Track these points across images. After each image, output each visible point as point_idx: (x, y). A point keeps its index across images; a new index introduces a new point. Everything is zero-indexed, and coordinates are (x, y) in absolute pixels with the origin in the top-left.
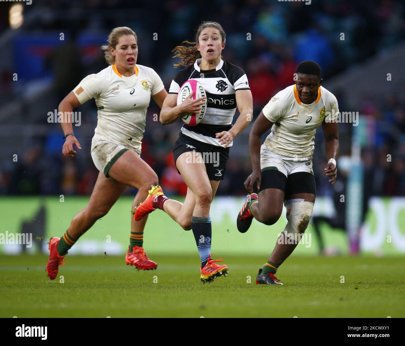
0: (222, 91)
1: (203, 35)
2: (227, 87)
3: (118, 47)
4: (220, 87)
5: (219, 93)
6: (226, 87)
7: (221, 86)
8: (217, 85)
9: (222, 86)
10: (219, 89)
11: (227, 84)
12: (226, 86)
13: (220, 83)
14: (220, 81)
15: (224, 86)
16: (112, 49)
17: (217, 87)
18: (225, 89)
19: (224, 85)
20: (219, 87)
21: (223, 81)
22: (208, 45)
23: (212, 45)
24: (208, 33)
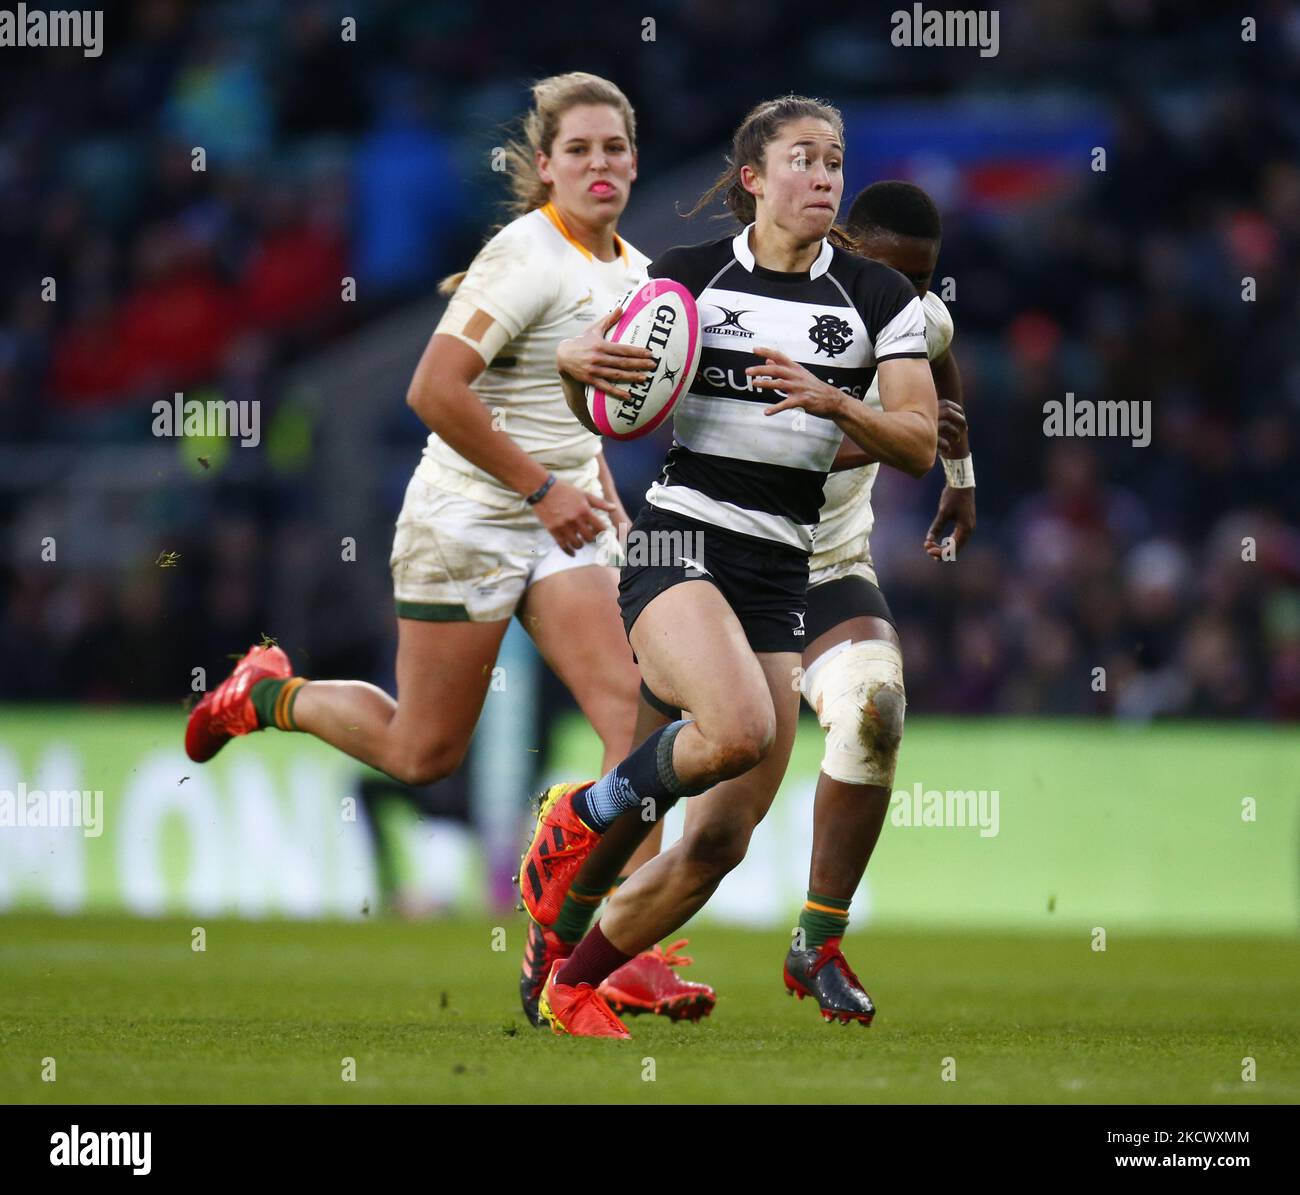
0: (831, 355)
1: (797, 144)
2: (851, 342)
3: (559, 147)
4: (826, 341)
5: (822, 359)
6: (846, 340)
7: (828, 334)
8: (812, 331)
9: (832, 336)
10: (822, 346)
11: (850, 331)
12: (846, 336)
13: (825, 327)
14: (824, 317)
15: (838, 337)
16: (543, 159)
17: (812, 337)
18: (842, 349)
19: (840, 334)
20: (822, 338)
21: (836, 320)
22: (818, 187)
23: (828, 189)
24: (818, 140)
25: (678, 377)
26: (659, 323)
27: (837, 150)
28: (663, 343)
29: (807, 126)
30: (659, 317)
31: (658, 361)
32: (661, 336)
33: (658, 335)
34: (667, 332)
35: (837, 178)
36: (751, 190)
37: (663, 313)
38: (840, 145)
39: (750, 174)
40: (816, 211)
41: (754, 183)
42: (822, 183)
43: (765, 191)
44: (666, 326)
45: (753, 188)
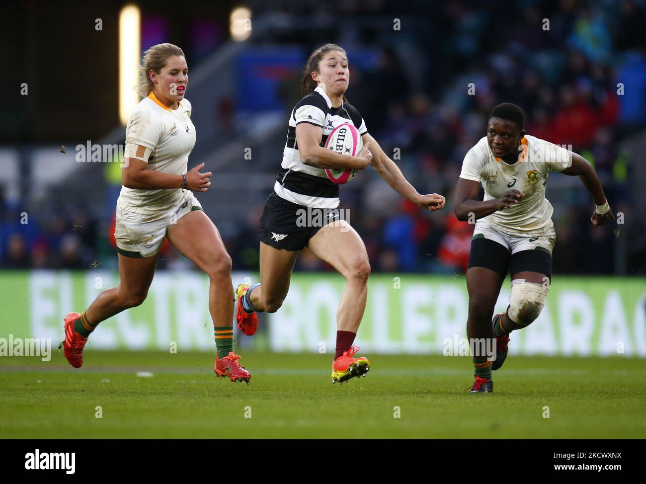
1: (329, 59)
16: (153, 73)
22: (339, 73)
23: (343, 74)
24: (337, 57)
25: (351, 151)
26: (341, 134)
27: (344, 60)
28: (343, 140)
29: (332, 53)
30: (340, 132)
31: (342, 146)
32: (342, 138)
33: (340, 137)
34: (344, 136)
35: (347, 71)
36: (315, 80)
37: (341, 131)
38: (346, 58)
39: (315, 75)
40: (339, 82)
41: (317, 78)
42: (340, 72)
43: (320, 80)
44: (343, 134)
45: (316, 79)
